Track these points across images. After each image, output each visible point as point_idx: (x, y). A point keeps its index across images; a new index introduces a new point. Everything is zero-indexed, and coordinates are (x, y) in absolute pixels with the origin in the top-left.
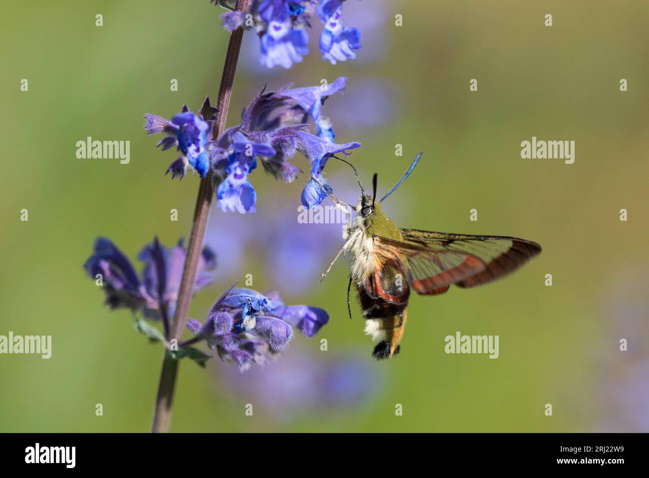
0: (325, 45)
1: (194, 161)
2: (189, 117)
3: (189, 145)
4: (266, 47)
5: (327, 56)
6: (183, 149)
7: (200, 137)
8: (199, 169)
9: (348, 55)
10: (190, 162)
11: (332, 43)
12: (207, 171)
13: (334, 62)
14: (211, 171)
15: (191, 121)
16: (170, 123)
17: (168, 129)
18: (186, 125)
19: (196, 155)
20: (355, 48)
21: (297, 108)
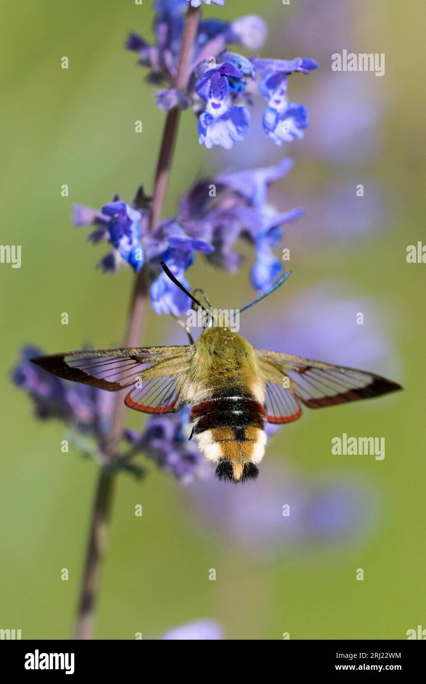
0: (269, 124)
1: (127, 255)
2: (120, 207)
3: (121, 237)
4: (204, 126)
5: (271, 135)
6: (114, 241)
7: (133, 228)
8: (133, 263)
9: (294, 135)
10: (122, 256)
11: (277, 121)
12: (140, 265)
13: (279, 143)
14: (145, 266)
15: (123, 211)
16: (100, 214)
17: (98, 221)
18: (116, 215)
19: (128, 248)
20: (302, 127)
21: (238, 195)
